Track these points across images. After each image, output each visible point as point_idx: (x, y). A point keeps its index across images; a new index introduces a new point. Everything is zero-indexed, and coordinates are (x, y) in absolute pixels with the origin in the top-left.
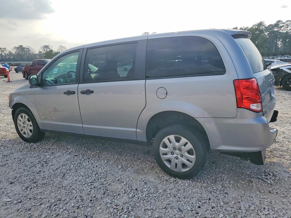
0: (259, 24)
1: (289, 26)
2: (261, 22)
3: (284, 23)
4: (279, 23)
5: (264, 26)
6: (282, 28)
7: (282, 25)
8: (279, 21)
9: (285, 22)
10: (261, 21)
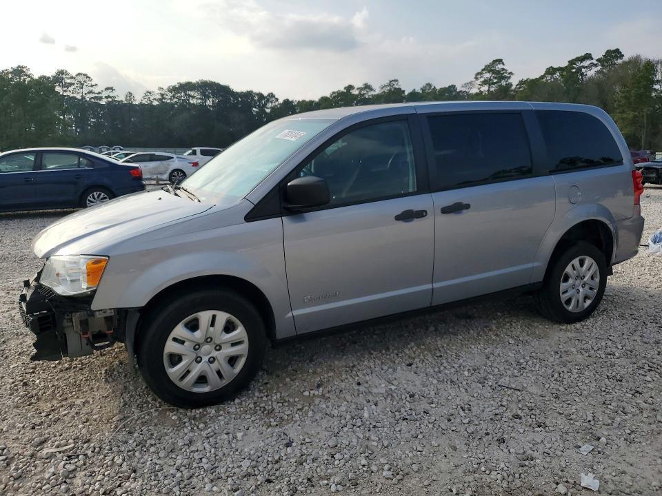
0: (14, 70)
1: (83, 84)
2: (19, 67)
3: (72, 78)
4: (64, 76)
5: (29, 76)
6: (71, 88)
7: (68, 81)
8: (62, 72)
9: (74, 75)
10: (21, 65)
